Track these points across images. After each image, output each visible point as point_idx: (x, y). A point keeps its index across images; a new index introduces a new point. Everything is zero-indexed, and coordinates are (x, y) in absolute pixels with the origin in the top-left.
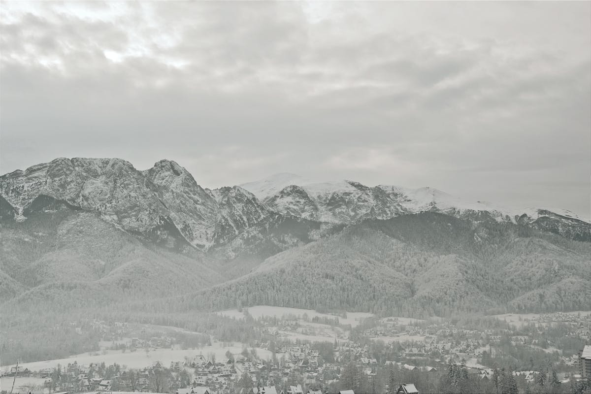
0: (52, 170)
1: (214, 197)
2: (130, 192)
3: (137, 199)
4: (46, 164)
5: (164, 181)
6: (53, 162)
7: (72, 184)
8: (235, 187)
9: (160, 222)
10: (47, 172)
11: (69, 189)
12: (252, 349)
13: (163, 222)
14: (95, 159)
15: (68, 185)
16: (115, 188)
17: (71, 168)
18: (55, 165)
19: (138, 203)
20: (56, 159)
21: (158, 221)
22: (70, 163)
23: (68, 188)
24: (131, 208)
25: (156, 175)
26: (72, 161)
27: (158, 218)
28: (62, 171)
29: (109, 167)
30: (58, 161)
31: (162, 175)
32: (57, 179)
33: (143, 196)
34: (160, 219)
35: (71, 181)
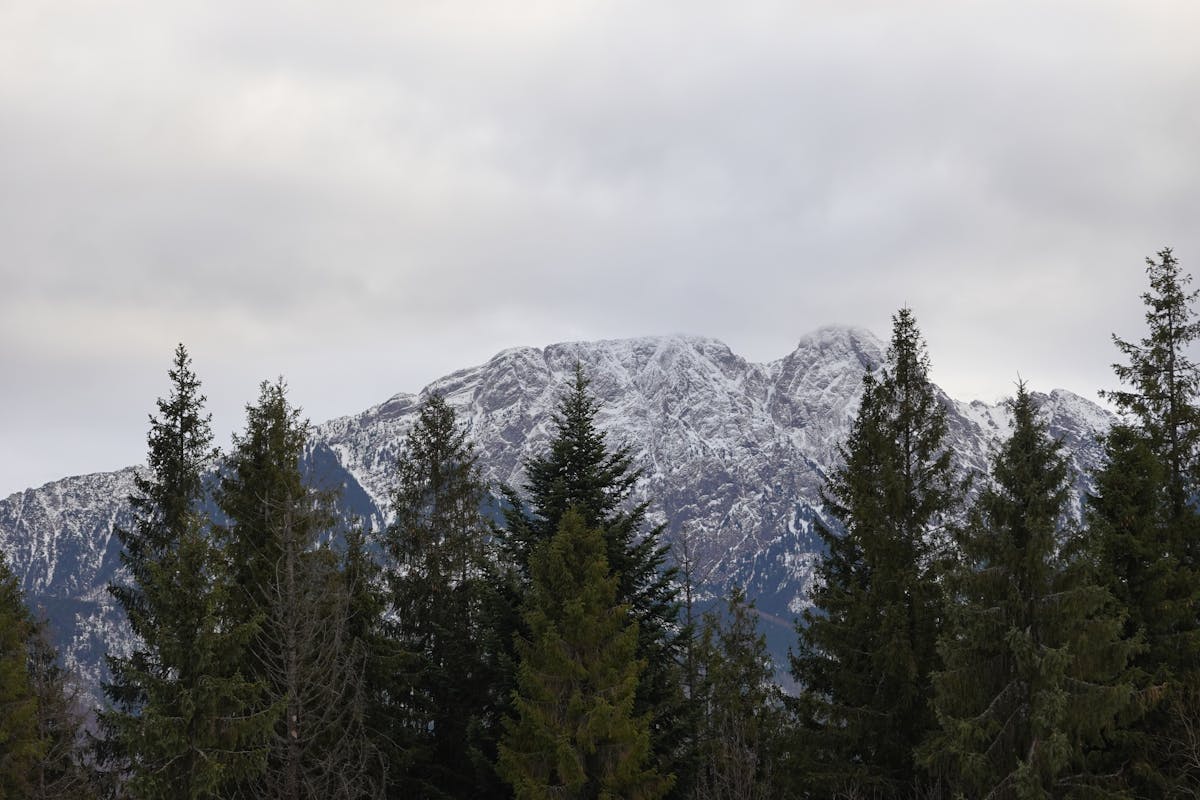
0: (490, 386)
1: (996, 428)
2: (709, 436)
3: (728, 458)
4: (474, 370)
5: (828, 390)
6: (495, 363)
7: (541, 427)
9: (798, 526)
10: (476, 395)
11: (532, 440)
13: (805, 524)
14: (613, 343)
15: (529, 431)
16: (666, 425)
17: (541, 376)
18: (495, 370)
19: (730, 470)
20: (500, 354)
21: (791, 524)
22: (541, 363)
23: (529, 436)
24: (707, 486)
25: (802, 374)
26: (547, 355)
27: (793, 514)
28: (515, 389)
29: (653, 365)
30: (505, 358)
31: (823, 371)
32: (499, 413)
33: (748, 445)
34: (799, 515)
35: (538, 417)
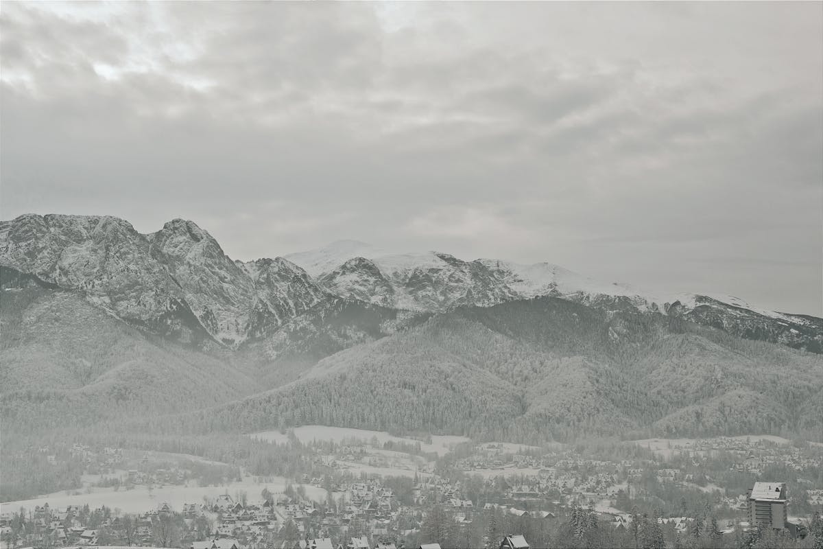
0: (16, 231)
1: (248, 272)
2: (129, 264)
3: (139, 274)
4: (7, 222)
5: (178, 249)
6: (18, 220)
7: (45, 253)
8: (277, 259)
9: (171, 307)
10: (9, 234)
11: (41, 258)
12: (298, 486)
13: (174, 307)
14: (79, 217)
15: (39, 254)
16: (107, 257)
17: (44, 229)
18: (20, 224)
19: (140, 280)
20: (22, 216)
21: (168, 306)
22: (42, 222)
23: (39, 257)
24: (130, 287)
25: (166, 241)
26: (46, 218)
27: (169, 302)
28: (31, 233)
29: (98, 228)
30: (25, 218)
31: (175, 240)
32: (24, 244)
33: (148, 269)
34: (171, 303)
35: (43, 248)
